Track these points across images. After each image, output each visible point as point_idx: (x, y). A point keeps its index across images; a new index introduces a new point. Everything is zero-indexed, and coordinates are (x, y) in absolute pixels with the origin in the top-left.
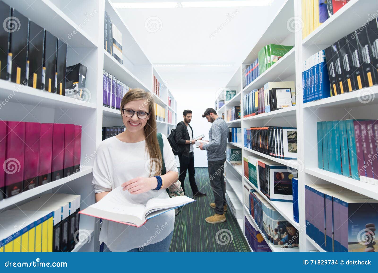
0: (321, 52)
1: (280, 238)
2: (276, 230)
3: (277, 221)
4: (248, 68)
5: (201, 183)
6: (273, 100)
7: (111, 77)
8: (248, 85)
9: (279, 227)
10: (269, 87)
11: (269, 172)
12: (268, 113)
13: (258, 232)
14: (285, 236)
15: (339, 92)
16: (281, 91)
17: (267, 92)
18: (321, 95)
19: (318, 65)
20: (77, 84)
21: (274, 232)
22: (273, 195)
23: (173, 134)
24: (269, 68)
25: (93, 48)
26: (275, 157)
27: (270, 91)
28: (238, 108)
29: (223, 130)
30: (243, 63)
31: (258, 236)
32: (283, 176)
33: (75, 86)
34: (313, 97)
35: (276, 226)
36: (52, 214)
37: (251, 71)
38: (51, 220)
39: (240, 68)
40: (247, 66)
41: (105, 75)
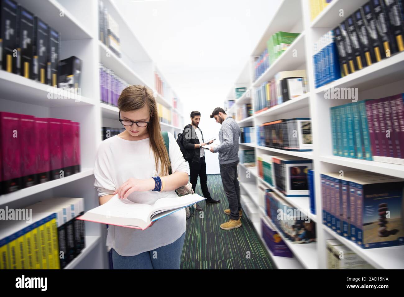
0: (330, 33)
1: (297, 235)
2: (294, 227)
5: (214, 191)
7: (109, 71)
8: (258, 78)
9: (296, 224)
11: (284, 168)
12: (281, 106)
13: (276, 233)
14: (302, 232)
15: (350, 72)
16: (293, 80)
17: (278, 82)
19: (328, 46)
20: (71, 77)
21: (292, 229)
22: (289, 192)
23: (180, 139)
24: (278, 56)
25: (88, 39)
26: (289, 150)
27: (281, 81)
28: (249, 106)
29: (234, 129)
30: (253, 56)
31: (275, 236)
32: (299, 171)
33: (70, 80)
34: (325, 81)
35: (293, 223)
36: (54, 216)
40: (257, 58)
41: (101, 69)
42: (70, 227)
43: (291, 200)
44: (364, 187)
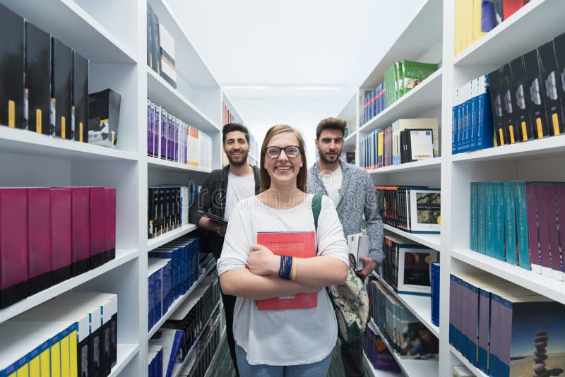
0: (483, 79)
1: (410, 347)
2: (405, 335)
3: (407, 322)
4: (369, 96)
6: (405, 147)
7: (159, 109)
8: (367, 121)
9: (409, 331)
10: (400, 126)
11: (398, 253)
12: (398, 166)
13: (379, 337)
14: (417, 343)
15: (508, 141)
16: (418, 134)
17: (396, 133)
18: (479, 144)
19: (477, 98)
20: (106, 122)
21: (402, 338)
22: (402, 286)
24: (401, 96)
25: (133, 64)
26: (407, 231)
27: (401, 132)
28: (350, 156)
30: (361, 88)
31: (377, 343)
32: (417, 258)
33: (104, 126)
34: (467, 146)
35: (405, 329)
36: (75, 327)
37: (373, 100)
38: (73, 335)
39: (356, 94)
40: (367, 93)
41: (149, 107)
42: (96, 339)
43: (403, 297)
44: (515, 306)
